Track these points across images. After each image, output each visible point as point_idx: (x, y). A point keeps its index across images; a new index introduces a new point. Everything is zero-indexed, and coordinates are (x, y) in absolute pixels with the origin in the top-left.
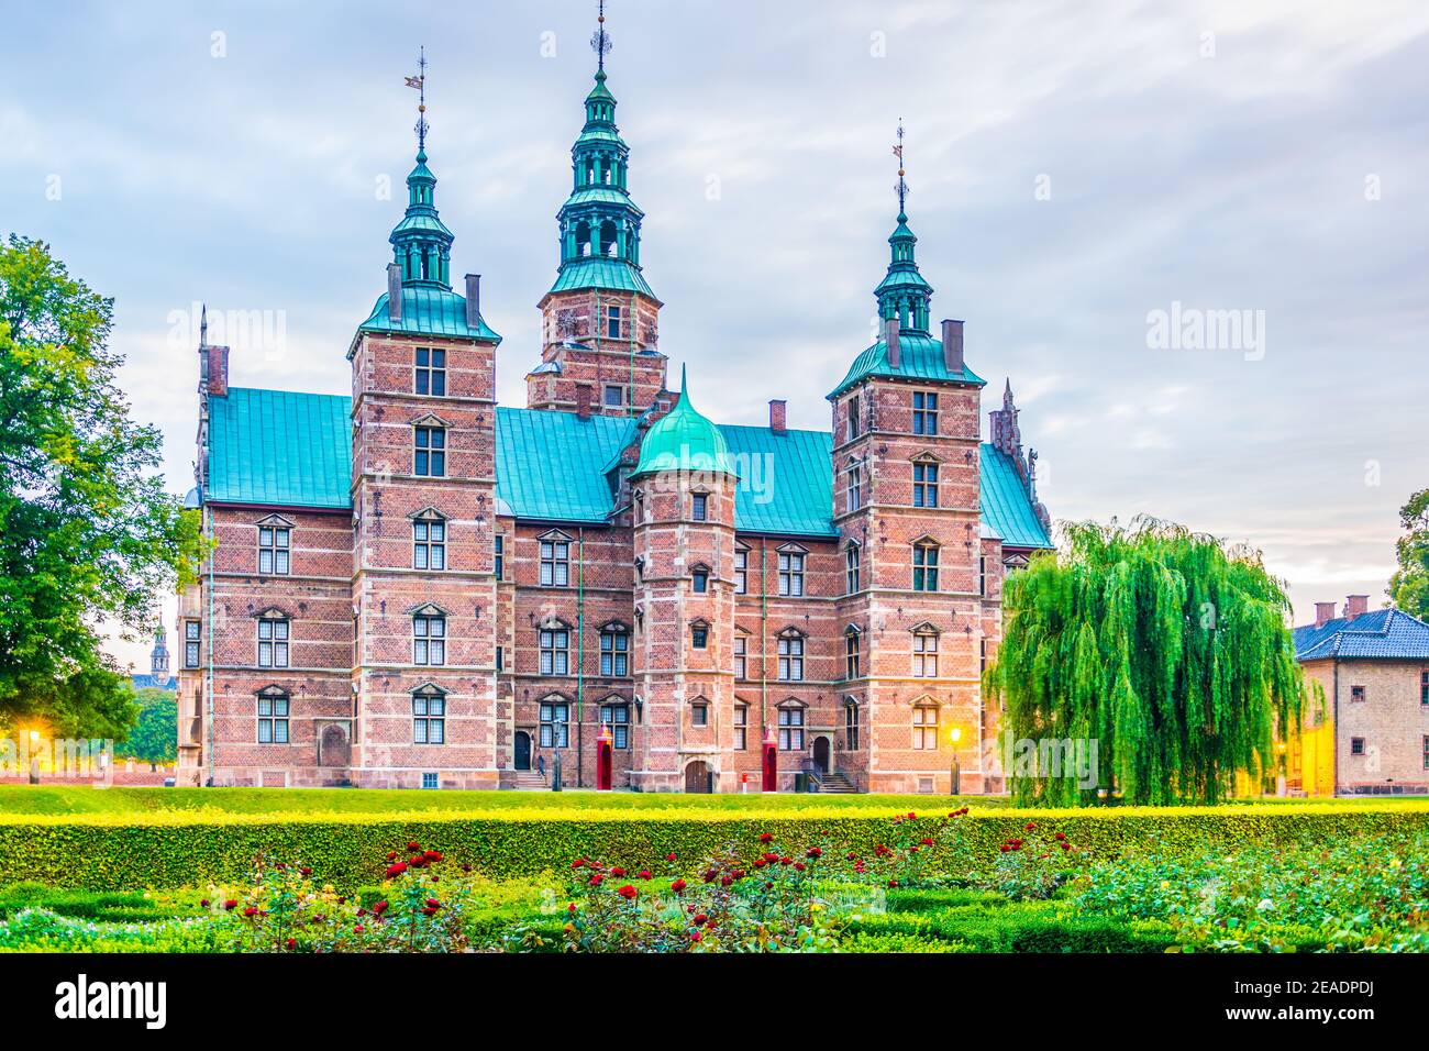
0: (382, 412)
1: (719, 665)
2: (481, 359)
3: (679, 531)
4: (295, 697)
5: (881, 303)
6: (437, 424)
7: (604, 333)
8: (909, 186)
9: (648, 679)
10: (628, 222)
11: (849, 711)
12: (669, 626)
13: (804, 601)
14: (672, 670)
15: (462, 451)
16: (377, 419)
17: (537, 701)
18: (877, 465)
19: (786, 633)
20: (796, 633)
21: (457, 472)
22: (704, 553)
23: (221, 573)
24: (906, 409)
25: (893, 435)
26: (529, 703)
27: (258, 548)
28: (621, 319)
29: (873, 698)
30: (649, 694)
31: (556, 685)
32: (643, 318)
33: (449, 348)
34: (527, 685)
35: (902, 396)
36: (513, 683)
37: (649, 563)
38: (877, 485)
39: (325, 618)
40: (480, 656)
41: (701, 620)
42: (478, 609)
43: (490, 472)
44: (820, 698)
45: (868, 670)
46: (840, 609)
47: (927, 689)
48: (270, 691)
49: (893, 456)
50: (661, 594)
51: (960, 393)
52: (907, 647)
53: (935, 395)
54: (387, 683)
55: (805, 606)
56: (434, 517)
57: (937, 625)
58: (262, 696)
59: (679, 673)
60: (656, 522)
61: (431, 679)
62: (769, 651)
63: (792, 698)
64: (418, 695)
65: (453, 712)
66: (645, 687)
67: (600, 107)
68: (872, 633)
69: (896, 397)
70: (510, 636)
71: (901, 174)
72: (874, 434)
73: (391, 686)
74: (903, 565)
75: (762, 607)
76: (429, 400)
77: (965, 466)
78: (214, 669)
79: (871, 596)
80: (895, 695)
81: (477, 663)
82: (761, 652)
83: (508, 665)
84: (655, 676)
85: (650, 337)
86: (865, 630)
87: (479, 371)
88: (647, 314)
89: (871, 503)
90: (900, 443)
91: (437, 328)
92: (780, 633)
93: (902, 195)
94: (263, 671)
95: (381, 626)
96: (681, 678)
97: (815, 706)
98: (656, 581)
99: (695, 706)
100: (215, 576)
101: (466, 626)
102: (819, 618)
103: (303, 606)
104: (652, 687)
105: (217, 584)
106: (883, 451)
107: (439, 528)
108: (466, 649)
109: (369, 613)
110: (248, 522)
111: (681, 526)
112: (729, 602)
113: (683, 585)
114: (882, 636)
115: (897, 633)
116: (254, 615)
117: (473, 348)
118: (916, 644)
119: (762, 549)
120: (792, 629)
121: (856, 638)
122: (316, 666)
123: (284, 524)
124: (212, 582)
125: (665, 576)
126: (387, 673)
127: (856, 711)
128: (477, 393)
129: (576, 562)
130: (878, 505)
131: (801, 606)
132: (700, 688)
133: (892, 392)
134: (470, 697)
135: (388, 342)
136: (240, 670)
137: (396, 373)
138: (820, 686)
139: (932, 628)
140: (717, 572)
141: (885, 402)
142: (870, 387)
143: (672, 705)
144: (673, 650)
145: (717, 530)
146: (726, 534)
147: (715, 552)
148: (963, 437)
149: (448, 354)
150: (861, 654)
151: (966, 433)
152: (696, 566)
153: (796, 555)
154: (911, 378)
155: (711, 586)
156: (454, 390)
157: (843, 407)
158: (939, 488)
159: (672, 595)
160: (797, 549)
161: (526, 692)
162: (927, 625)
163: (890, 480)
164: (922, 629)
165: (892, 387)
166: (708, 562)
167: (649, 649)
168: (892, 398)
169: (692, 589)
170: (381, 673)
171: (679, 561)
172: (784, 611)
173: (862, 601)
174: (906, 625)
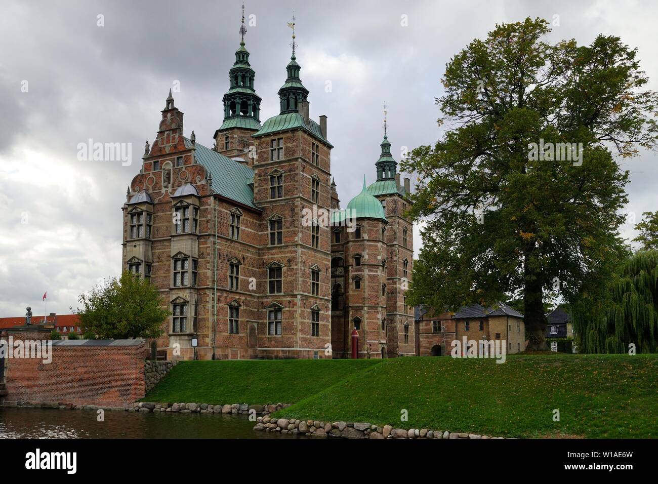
0: (305, 168)
4: (241, 308)
6: (318, 179)
12: (375, 285)
14: (377, 305)
15: (323, 194)
16: (303, 171)
18: (397, 228)
21: (322, 203)
24: (402, 208)
25: (400, 218)
27: (230, 224)
29: (398, 321)
30: (366, 316)
33: (320, 145)
37: (366, 257)
39: (250, 266)
40: (327, 293)
42: (327, 270)
45: (395, 310)
47: (406, 319)
48: (233, 304)
49: (400, 226)
50: (372, 271)
52: (403, 302)
53: (406, 205)
54: (305, 303)
58: (230, 306)
59: (380, 307)
60: (369, 239)
65: (321, 320)
66: (364, 312)
67: (242, 56)
71: (385, 121)
72: (397, 216)
73: (306, 305)
74: (402, 269)
76: (316, 167)
77: (411, 233)
78: (217, 289)
79: (397, 280)
80: (401, 321)
81: (326, 296)
87: (327, 159)
89: (396, 242)
90: (401, 221)
93: (385, 129)
94: (231, 292)
95: (303, 273)
96: (380, 309)
98: (370, 265)
100: (218, 237)
101: (324, 277)
103: (244, 258)
104: (368, 312)
105: (217, 241)
106: (398, 223)
108: (324, 289)
109: (301, 267)
110: (227, 209)
111: (380, 243)
113: (381, 268)
114: (399, 296)
116: (228, 261)
117: (325, 148)
122: (247, 291)
124: (216, 239)
125: (373, 263)
126: (305, 298)
128: (326, 168)
130: (398, 244)
134: (325, 313)
135: (306, 136)
136: (224, 290)
137: (307, 151)
141: (398, 204)
142: (396, 198)
143: (377, 321)
144: (377, 296)
148: (410, 222)
149: (319, 148)
156: (321, 165)
158: (407, 240)
159: (377, 272)
163: (400, 235)
167: (366, 295)
168: (400, 203)
170: (303, 298)
171: (380, 258)
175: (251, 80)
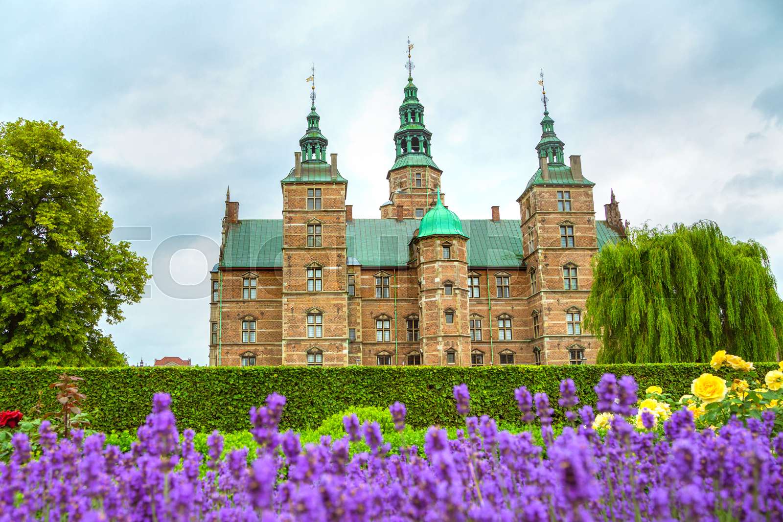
0: (292, 219)
1: (461, 332)
2: (338, 192)
3: (436, 265)
4: (259, 357)
5: (539, 153)
6: (318, 222)
7: (414, 185)
8: (548, 98)
9: (425, 340)
10: (424, 137)
11: (536, 355)
12: (434, 313)
13: (511, 300)
14: (435, 335)
15: (330, 234)
16: (289, 222)
17: (375, 355)
18: (540, 228)
19: (502, 316)
20: (507, 316)
21: (328, 244)
22: (450, 275)
23: (226, 300)
24: (554, 200)
25: (548, 213)
26: (371, 356)
27: (242, 288)
28: (422, 179)
29: (547, 346)
30: (425, 348)
31: (384, 347)
32: (432, 178)
33: (323, 187)
34: (370, 347)
35: (551, 193)
36: (361, 347)
37: (423, 282)
38: (542, 238)
39: (273, 319)
40: (340, 332)
41: (450, 309)
42: (339, 309)
43: (343, 243)
44: (522, 349)
45: (543, 332)
46: (529, 303)
47: (576, 341)
48: (247, 354)
49: (549, 223)
50: (429, 297)
51: (582, 190)
52: (564, 319)
53: (569, 192)
54: (294, 347)
55: (512, 302)
56: (316, 266)
57: (579, 307)
58: (243, 357)
59: (440, 336)
60: (426, 261)
61: (316, 344)
62: (493, 326)
63: (507, 349)
64: (309, 353)
65: (326, 361)
66: (424, 345)
67: (411, 91)
68: (544, 313)
69: (548, 194)
70: (359, 323)
71: (544, 93)
72: (538, 213)
73: (296, 349)
74: (558, 277)
75: (488, 304)
76: (313, 211)
77: (588, 226)
78: (222, 345)
79: (542, 294)
80: (558, 345)
81: (338, 336)
82: (489, 326)
83: (359, 337)
84: (428, 339)
85: (436, 185)
86: (541, 312)
87: (337, 197)
88: (435, 176)
89: (539, 247)
90: (552, 216)
91: (317, 179)
92: (499, 316)
93: (545, 102)
94: (244, 345)
95: (292, 320)
96: (440, 339)
97: (520, 353)
98: (427, 291)
99: (449, 354)
100: (224, 301)
101: (333, 318)
102: (519, 308)
103: (262, 313)
104: (427, 345)
105: (223, 305)
106: (543, 221)
107: (320, 271)
108: (333, 329)
109: (286, 314)
110: (238, 276)
111: (437, 262)
112: (465, 300)
113: (440, 292)
114: (550, 314)
115: (557, 312)
116: (240, 319)
117: (334, 187)
118: (569, 318)
119: (487, 275)
120: (505, 314)
121: (537, 316)
122: (268, 341)
123: (254, 276)
124: (221, 304)
125: (431, 288)
126: (294, 342)
127: (539, 354)
128: (336, 207)
129: (393, 286)
130: (543, 248)
131: (509, 302)
132: (451, 344)
133: (546, 192)
134: (335, 353)
135: (294, 187)
136: (233, 345)
137: (298, 201)
138: (521, 342)
139: (576, 308)
140: (457, 285)
141: (543, 197)
142: (535, 190)
143: (437, 353)
144: (436, 324)
145: (456, 263)
146: (461, 265)
147: (456, 274)
148: (585, 211)
149: (322, 190)
150: (540, 324)
151: (587, 209)
152: (446, 281)
153: (505, 277)
154: (555, 184)
155: (454, 292)
156: (325, 206)
157: (524, 204)
158: (575, 237)
159: (435, 297)
160: (505, 274)
161: (370, 351)
162: (574, 308)
163: (548, 235)
164: (571, 310)
165: (546, 189)
166: (452, 280)
167: (425, 325)
168: (546, 195)
169: (444, 293)
170: (291, 342)
171: (437, 280)
172: (501, 305)
173: (538, 297)
174: (563, 308)
175: (421, 115)
